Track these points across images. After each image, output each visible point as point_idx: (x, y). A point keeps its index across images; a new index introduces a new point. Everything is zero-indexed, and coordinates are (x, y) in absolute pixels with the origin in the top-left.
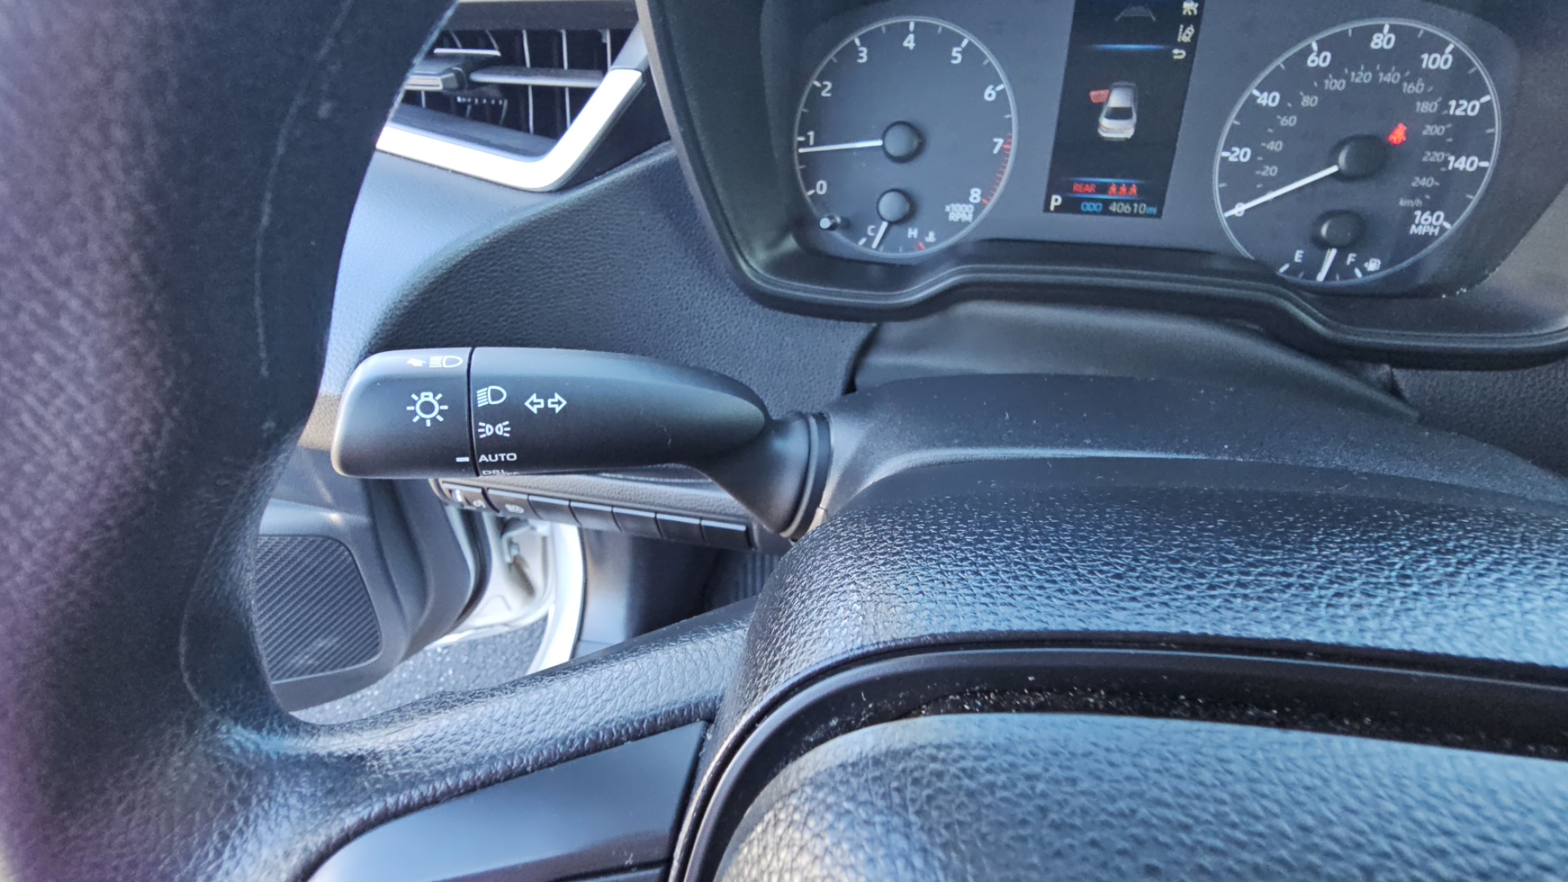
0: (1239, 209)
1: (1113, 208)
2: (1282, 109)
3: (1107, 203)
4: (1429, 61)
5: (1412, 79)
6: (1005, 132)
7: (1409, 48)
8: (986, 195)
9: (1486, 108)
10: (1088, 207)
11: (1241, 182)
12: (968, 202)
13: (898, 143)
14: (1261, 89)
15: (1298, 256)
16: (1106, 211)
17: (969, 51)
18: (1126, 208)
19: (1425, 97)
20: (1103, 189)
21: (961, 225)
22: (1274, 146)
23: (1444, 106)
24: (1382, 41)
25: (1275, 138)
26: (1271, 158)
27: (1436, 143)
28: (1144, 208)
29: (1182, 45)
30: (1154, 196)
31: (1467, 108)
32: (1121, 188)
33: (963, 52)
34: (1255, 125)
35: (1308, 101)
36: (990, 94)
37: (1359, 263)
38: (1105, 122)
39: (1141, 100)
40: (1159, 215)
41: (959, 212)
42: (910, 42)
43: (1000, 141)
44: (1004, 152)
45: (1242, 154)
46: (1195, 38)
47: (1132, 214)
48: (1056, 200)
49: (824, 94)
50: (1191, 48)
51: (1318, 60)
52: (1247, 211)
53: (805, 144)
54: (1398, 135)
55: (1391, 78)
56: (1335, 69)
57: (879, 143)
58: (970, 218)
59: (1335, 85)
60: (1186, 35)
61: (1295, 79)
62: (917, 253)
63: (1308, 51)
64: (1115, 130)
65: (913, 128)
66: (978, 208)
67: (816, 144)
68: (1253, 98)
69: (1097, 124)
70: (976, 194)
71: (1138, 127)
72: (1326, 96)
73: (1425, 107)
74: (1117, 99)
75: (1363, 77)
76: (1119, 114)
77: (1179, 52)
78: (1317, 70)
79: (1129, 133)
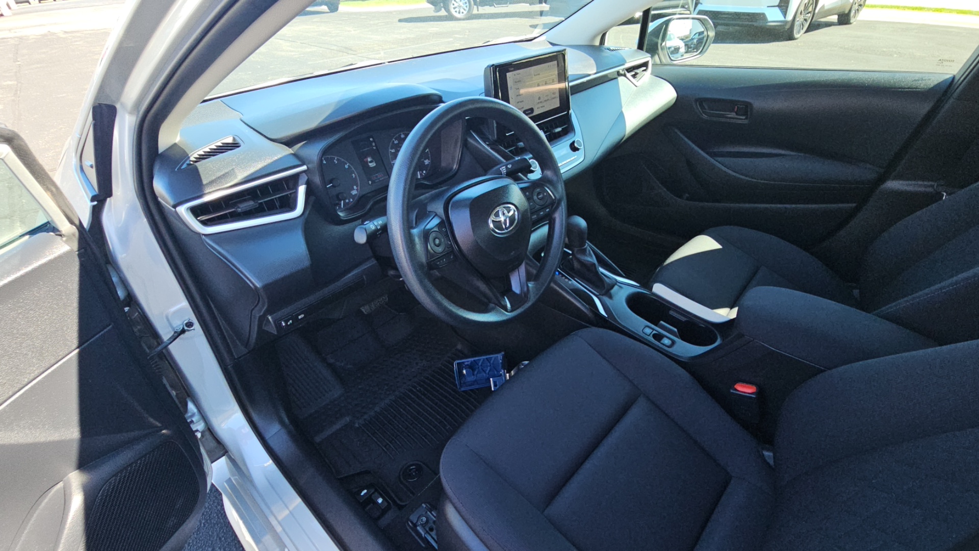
2: (396, 152)
3: (379, 179)
6: (353, 172)
8: (357, 187)
10: (376, 181)
12: (354, 189)
13: (335, 183)
17: (338, 160)
18: (383, 179)
20: (377, 176)
21: (356, 195)
24: (402, 136)
29: (374, 146)
30: (386, 174)
32: (379, 175)
33: (337, 160)
34: (394, 156)
36: (346, 166)
38: (370, 164)
39: (372, 158)
41: (354, 192)
42: (324, 162)
43: (353, 175)
44: (355, 176)
46: (376, 144)
48: (370, 182)
51: (396, 142)
57: (332, 185)
58: (357, 193)
60: (374, 144)
61: (395, 146)
62: (350, 205)
63: (394, 141)
64: (372, 165)
65: (336, 179)
66: (357, 190)
68: (390, 152)
69: (369, 165)
70: (355, 187)
71: (375, 163)
74: (369, 159)
76: (371, 162)
77: (374, 148)
78: (397, 144)
79: (375, 165)
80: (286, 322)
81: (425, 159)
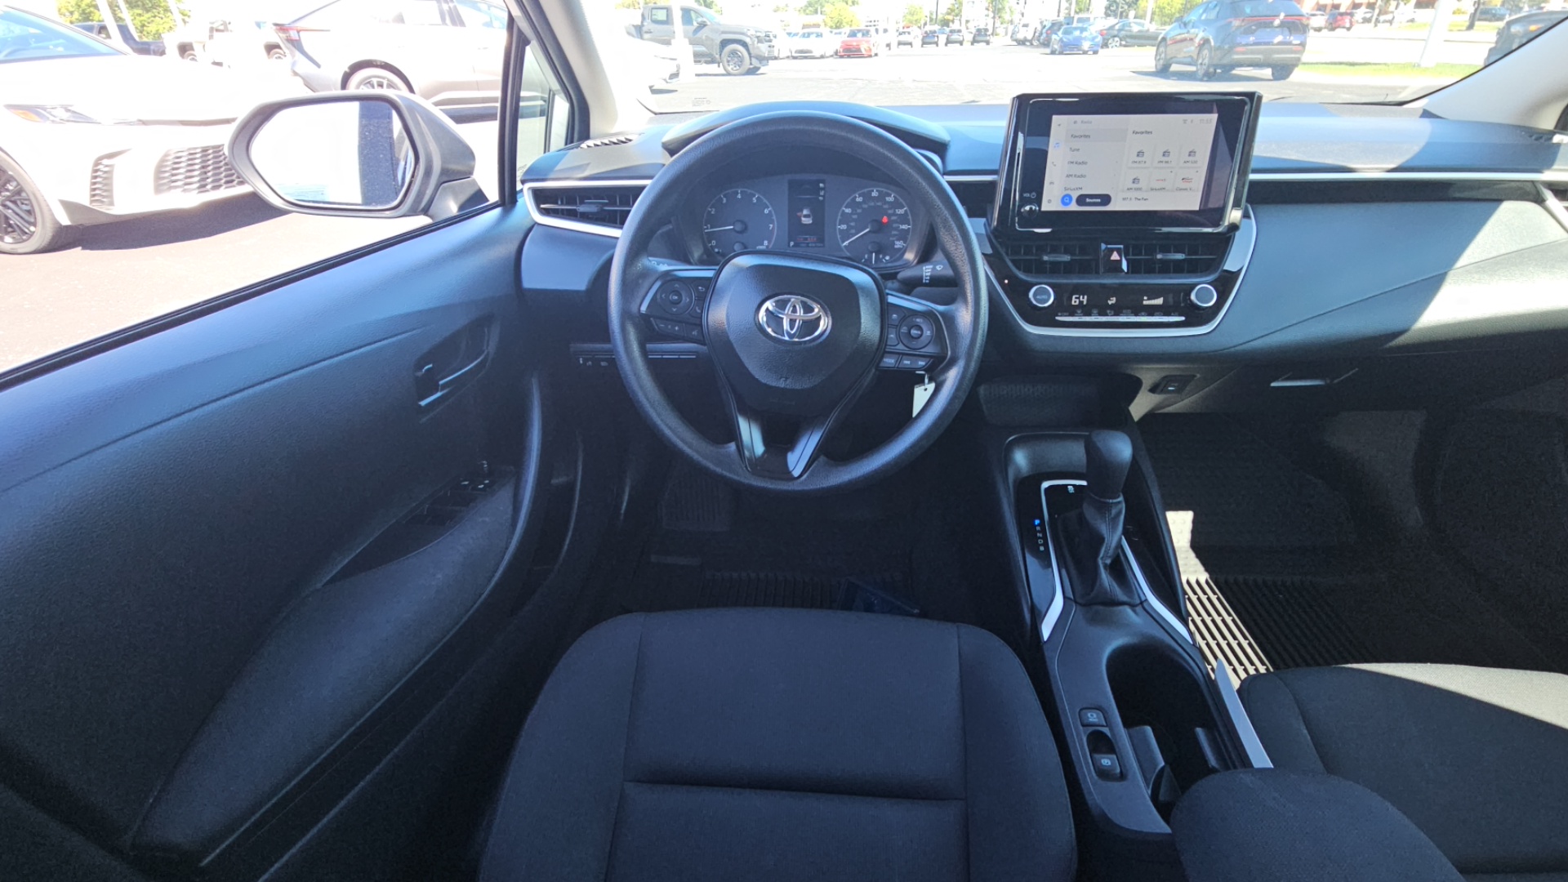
0: (846, 243)
1: (810, 245)
2: (852, 214)
3: (808, 243)
4: (887, 199)
5: (885, 204)
6: (772, 222)
7: (882, 196)
8: (769, 242)
9: (906, 211)
10: (803, 245)
11: (846, 235)
12: (763, 245)
13: (739, 227)
14: (846, 207)
15: (866, 256)
16: (808, 246)
17: (758, 199)
18: (814, 245)
19: (890, 209)
20: (806, 239)
22: (853, 224)
23: (895, 211)
24: (875, 194)
25: (851, 222)
26: (852, 227)
27: (896, 222)
28: (819, 245)
29: (821, 196)
30: (821, 240)
31: (901, 211)
32: (811, 239)
33: (757, 199)
34: (845, 219)
35: (859, 211)
36: (766, 211)
37: (884, 258)
38: (803, 219)
39: (812, 211)
40: (824, 246)
41: (761, 248)
42: (739, 196)
43: (771, 225)
44: (773, 228)
45: (844, 227)
46: (825, 193)
47: (816, 246)
48: (792, 244)
49: (713, 213)
50: (823, 196)
51: (859, 199)
52: (849, 243)
53: (707, 229)
54: (885, 219)
55: (879, 204)
56: (864, 202)
57: (732, 227)
59: (865, 206)
60: (822, 193)
61: (853, 205)
63: (856, 197)
64: (806, 221)
65: (742, 222)
66: (767, 247)
67: (711, 228)
68: (843, 211)
69: (801, 220)
70: (765, 242)
71: (813, 220)
72: (863, 209)
73: (890, 212)
74: (805, 212)
75: (872, 204)
76: (805, 216)
77: (821, 198)
78: (859, 202)
79: (811, 222)
80: (585, 360)
81: (898, 240)
